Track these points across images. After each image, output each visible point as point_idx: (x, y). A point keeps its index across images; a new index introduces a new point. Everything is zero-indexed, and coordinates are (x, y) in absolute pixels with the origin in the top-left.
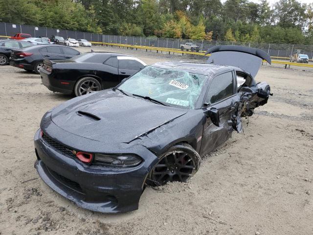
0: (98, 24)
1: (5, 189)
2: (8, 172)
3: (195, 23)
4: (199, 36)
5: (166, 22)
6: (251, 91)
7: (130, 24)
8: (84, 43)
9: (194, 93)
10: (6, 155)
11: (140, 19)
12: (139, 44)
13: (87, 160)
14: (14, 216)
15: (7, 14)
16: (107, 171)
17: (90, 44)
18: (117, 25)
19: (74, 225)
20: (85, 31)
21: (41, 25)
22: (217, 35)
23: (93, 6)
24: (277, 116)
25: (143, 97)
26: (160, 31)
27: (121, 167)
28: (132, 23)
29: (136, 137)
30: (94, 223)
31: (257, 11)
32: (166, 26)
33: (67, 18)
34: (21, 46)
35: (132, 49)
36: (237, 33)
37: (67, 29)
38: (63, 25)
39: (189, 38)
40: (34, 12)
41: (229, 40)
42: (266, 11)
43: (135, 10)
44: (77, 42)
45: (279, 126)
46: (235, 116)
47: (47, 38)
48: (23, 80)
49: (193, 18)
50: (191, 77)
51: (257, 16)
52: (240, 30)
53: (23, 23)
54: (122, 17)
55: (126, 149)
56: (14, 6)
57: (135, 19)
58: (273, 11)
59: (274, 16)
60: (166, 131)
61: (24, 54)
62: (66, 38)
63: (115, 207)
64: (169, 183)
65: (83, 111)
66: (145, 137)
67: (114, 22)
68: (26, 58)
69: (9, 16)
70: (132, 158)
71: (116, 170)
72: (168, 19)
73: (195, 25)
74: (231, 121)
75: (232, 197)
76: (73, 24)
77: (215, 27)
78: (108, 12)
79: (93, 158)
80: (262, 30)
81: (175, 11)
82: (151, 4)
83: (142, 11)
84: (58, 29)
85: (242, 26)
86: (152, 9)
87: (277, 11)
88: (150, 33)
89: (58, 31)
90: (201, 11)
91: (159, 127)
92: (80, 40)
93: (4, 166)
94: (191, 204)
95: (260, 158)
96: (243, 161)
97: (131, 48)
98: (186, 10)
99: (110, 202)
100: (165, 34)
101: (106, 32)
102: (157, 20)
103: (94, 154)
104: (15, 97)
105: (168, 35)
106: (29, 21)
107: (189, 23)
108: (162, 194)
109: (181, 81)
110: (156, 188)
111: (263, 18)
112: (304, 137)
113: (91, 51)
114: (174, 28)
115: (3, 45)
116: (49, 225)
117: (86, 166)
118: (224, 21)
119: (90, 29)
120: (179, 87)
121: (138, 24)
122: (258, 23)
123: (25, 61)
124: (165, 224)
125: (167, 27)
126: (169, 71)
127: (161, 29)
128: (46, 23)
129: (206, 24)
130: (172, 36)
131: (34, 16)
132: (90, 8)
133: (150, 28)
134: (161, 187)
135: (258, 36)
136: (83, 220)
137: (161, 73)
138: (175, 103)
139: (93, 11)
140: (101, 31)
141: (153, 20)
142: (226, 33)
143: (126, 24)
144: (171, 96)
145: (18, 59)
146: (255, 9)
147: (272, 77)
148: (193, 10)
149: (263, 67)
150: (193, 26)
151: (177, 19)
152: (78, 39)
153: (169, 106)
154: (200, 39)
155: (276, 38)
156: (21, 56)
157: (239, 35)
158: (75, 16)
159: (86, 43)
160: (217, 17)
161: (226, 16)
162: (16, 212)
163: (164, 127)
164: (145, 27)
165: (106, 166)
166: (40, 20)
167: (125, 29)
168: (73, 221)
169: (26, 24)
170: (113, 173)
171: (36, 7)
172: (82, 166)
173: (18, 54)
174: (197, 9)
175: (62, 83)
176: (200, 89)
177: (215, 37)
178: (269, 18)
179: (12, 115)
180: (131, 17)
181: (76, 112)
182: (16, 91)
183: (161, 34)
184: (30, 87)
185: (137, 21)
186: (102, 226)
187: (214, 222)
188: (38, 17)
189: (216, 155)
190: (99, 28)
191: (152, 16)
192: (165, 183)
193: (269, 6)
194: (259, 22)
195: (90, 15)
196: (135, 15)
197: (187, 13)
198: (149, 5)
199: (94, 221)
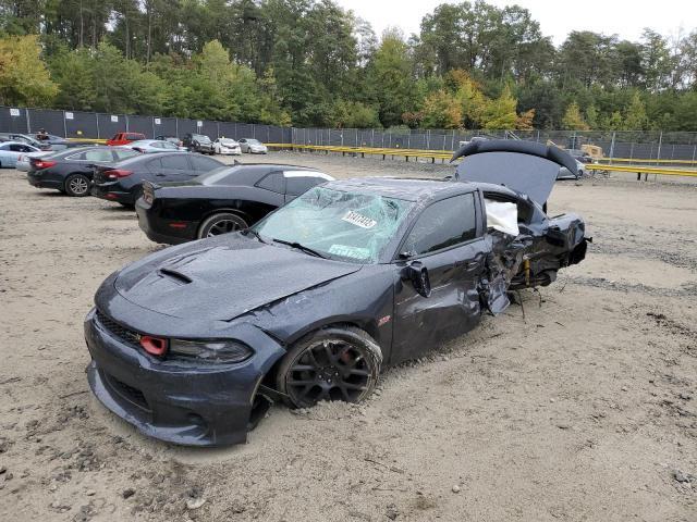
0: (283, 105)
1: (29, 407)
2: (41, 380)
3: (493, 94)
4: (503, 122)
5: (427, 93)
6: (531, 233)
7: (350, 103)
8: (252, 146)
9: (380, 235)
10: (45, 353)
11: (371, 90)
12: (369, 145)
13: (157, 351)
14: (35, 446)
15: (100, 95)
16: (187, 369)
17: (263, 147)
18: (322, 106)
19: (130, 464)
20: (256, 121)
21: (166, 114)
22: (545, 118)
23: (271, 70)
24: (626, 288)
25: (289, 244)
26: (416, 114)
27: (212, 363)
28: (355, 100)
29: (246, 311)
30: (165, 462)
31: (638, 60)
32: (427, 102)
33: (219, 95)
34: (116, 158)
35: (354, 154)
36: (592, 111)
37: (218, 119)
38: (210, 112)
39: (480, 127)
40: (153, 88)
41: (572, 128)
42: (661, 59)
43: (362, 73)
44: (237, 144)
45: (612, 306)
46: (485, 281)
47: (177, 140)
48: (111, 224)
49: (490, 82)
50: (383, 205)
51: (639, 70)
52: (598, 103)
53: (131, 112)
54: (332, 88)
55: (221, 330)
56: (115, 80)
57: (360, 90)
58: (676, 59)
59: (681, 70)
60: (308, 302)
61: (117, 174)
62: (214, 139)
63: (202, 436)
64: (322, 403)
65: (169, 269)
66: (264, 311)
67: (317, 101)
68: (119, 180)
69: (105, 99)
70: (234, 347)
71: (204, 367)
72: (433, 88)
73: (494, 99)
74: (475, 292)
75: (438, 431)
76: (231, 109)
77: (540, 100)
78: (304, 79)
79: (167, 347)
80: (652, 103)
81: (448, 71)
82: (395, 58)
83: (376, 73)
84: (200, 119)
85: (605, 95)
86: (397, 68)
87: (686, 57)
88: (394, 120)
89: (200, 124)
90: (508, 68)
91: (296, 294)
92: (244, 141)
93: (36, 371)
94: (351, 439)
95: (534, 366)
96: (495, 371)
97: (350, 153)
98: (472, 65)
99: (195, 426)
100: (427, 120)
101: (299, 123)
102: (409, 93)
103: (168, 339)
104: (87, 255)
105: (432, 122)
106: (143, 108)
107: (479, 95)
108: (305, 422)
109: (365, 214)
110: (297, 411)
111: (655, 74)
112: (661, 329)
113: (233, 163)
114: (445, 107)
115: (83, 157)
116: (88, 462)
117: (155, 361)
118: (560, 86)
119: (265, 116)
120: (359, 224)
121: (368, 101)
122: (643, 86)
123: (118, 187)
124: (288, 467)
125: (430, 105)
126: (349, 196)
127: (416, 109)
128: (175, 110)
129: (517, 95)
130: (441, 125)
131: (153, 98)
132: (266, 74)
133: (393, 110)
134: (304, 411)
135: (642, 116)
136: (148, 458)
137: (335, 199)
138: (344, 254)
139: (273, 80)
140: (289, 120)
141: (400, 92)
142: (564, 111)
143: (343, 104)
144: (339, 241)
145: (107, 184)
146: (633, 56)
147: (658, 206)
148: (490, 65)
149: (647, 186)
150: (489, 100)
151: (453, 86)
152: (240, 138)
153: (330, 258)
154: (505, 128)
155: (686, 119)
156: (111, 176)
157: (595, 114)
158: (235, 92)
159: (256, 146)
160: (546, 79)
161: (565, 75)
162: (38, 441)
163: (304, 296)
164: (382, 107)
165: (189, 362)
166: (165, 104)
167: (340, 114)
168: (131, 458)
169: (138, 114)
170: (195, 372)
171: (158, 78)
172: (149, 360)
173: (105, 173)
174: (498, 62)
175: (172, 225)
176: (396, 226)
177: (539, 123)
178: (669, 73)
179: (73, 286)
180: (352, 89)
181: (157, 271)
182: (92, 244)
183: (418, 121)
184: (122, 237)
185: (365, 95)
186: (178, 467)
187: (382, 468)
188: (162, 97)
189: (444, 360)
190: (284, 115)
191: (397, 83)
192: (315, 404)
193: (667, 47)
194: (644, 83)
195: (266, 88)
196: (362, 83)
197: (475, 74)
198: (391, 60)
199: (166, 459)
